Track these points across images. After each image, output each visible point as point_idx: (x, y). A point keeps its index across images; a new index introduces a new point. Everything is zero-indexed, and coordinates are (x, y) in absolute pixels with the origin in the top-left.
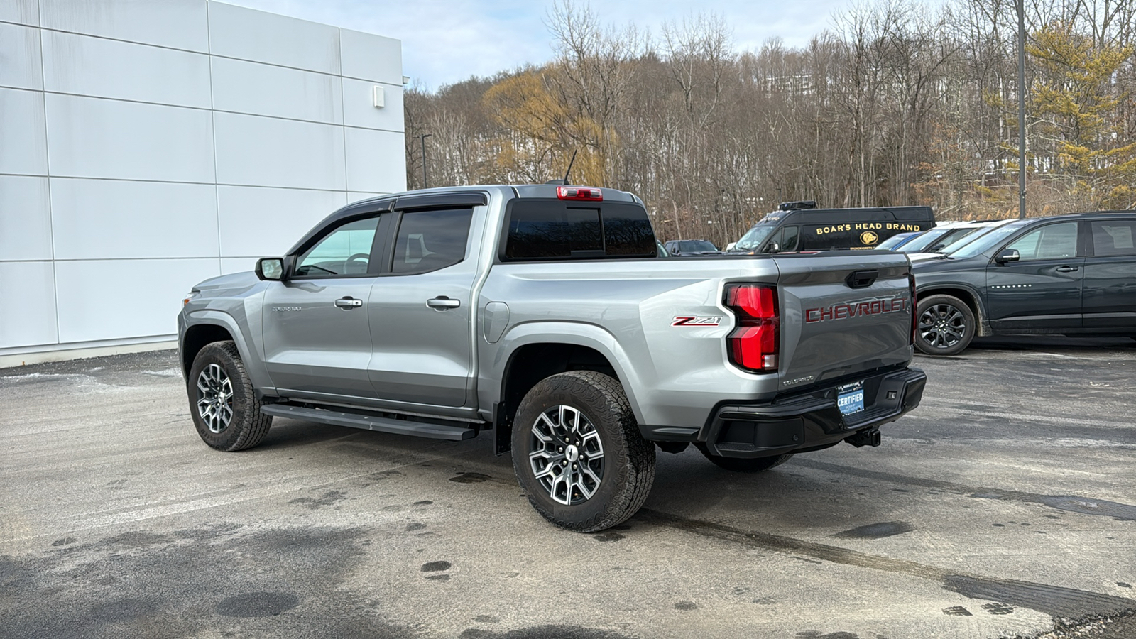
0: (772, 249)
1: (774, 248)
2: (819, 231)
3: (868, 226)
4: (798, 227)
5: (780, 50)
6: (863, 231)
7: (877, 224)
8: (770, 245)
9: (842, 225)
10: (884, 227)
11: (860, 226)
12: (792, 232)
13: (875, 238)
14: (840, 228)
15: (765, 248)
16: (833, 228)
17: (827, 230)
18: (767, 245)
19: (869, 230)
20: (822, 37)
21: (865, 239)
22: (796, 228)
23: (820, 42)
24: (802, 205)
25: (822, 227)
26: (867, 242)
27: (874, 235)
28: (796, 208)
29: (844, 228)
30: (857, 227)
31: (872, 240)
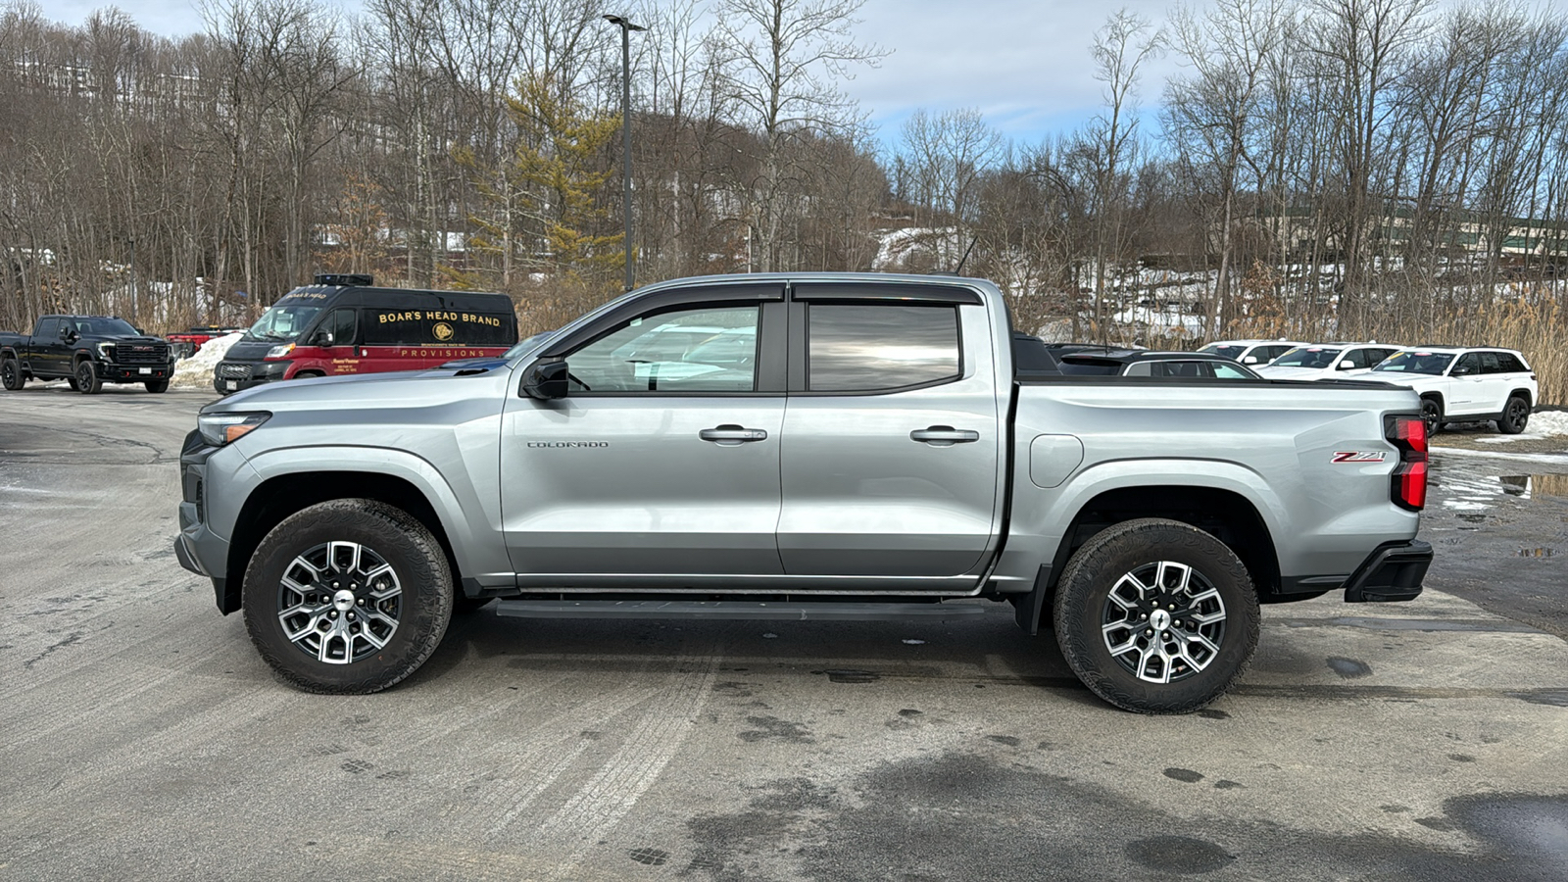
0: (323, 341)
1: (327, 338)
2: (383, 318)
3: (442, 316)
4: (355, 310)
5: (36, 22)
6: (436, 321)
7: (452, 314)
8: (319, 335)
9: (410, 311)
10: (460, 317)
11: (432, 315)
12: (348, 318)
13: (449, 332)
14: (408, 316)
15: (312, 338)
16: (400, 315)
17: (392, 318)
18: (314, 335)
19: (442, 321)
20: (107, 16)
21: (439, 333)
22: (352, 312)
23: (104, 22)
24: (356, 279)
25: (386, 311)
26: (441, 337)
27: (449, 328)
28: (346, 283)
29: (413, 316)
30: (428, 315)
31: (446, 334)
